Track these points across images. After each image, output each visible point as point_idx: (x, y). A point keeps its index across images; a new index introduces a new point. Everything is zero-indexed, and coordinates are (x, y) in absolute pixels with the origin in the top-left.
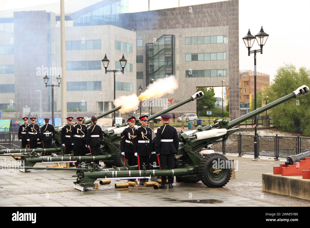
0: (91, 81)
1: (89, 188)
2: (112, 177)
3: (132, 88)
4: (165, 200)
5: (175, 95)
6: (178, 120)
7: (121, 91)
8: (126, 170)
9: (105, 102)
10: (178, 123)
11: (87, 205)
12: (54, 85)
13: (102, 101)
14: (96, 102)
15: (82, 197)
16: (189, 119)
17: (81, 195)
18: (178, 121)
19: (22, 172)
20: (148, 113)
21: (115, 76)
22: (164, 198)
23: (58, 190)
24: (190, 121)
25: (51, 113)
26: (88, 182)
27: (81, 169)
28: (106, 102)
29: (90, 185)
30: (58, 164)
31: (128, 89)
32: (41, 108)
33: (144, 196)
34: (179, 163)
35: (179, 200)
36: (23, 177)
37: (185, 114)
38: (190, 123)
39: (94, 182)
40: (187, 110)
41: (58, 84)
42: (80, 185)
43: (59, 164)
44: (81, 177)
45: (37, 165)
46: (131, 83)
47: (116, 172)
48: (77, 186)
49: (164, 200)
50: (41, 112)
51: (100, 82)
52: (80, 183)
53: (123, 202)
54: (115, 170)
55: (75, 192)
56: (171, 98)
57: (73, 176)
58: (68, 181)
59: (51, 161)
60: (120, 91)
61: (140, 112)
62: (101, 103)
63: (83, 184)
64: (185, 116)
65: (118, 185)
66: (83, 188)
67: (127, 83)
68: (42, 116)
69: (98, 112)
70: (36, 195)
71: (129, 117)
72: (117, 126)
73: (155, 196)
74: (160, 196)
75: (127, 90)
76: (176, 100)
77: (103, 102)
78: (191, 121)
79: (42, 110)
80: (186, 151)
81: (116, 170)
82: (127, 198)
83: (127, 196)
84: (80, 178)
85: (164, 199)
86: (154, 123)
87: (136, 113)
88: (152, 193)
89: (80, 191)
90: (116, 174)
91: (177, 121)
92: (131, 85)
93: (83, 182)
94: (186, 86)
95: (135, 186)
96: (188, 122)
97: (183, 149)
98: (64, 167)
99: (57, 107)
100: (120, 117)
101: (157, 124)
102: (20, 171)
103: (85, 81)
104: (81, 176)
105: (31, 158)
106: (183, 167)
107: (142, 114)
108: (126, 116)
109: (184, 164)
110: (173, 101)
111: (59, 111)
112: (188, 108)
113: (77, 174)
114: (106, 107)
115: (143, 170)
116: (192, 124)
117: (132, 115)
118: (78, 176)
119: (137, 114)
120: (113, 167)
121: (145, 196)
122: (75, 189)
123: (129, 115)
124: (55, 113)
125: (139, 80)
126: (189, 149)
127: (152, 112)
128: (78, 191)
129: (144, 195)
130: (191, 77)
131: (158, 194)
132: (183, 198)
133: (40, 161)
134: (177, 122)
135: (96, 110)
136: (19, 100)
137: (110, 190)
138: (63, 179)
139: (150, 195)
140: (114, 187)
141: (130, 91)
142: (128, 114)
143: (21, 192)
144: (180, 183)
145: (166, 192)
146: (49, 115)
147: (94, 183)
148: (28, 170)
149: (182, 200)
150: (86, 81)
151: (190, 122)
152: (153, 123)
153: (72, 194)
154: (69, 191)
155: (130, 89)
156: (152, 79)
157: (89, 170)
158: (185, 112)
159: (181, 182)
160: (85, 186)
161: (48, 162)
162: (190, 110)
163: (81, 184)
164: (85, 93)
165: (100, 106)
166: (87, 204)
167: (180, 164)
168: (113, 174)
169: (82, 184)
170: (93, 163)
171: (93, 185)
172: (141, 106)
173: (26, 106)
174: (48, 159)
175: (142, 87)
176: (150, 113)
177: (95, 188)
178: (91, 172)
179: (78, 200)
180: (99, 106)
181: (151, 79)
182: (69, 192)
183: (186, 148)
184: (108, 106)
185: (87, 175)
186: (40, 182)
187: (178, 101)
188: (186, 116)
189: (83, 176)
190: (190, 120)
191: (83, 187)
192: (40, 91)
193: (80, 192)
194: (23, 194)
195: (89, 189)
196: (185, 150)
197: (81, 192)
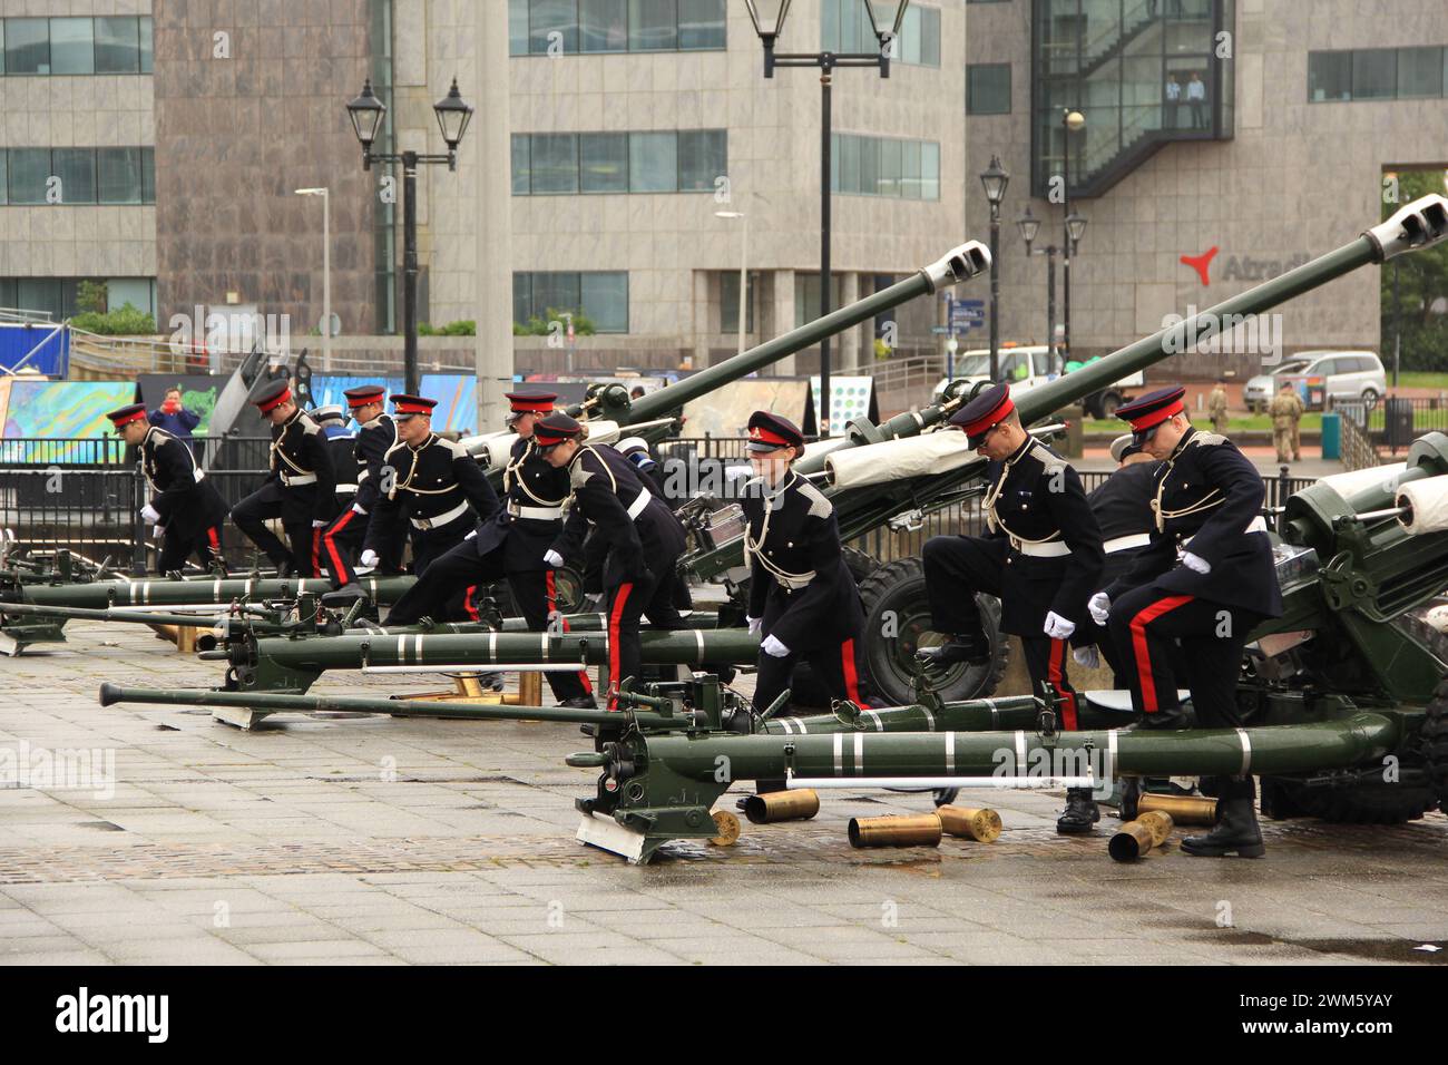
0: (655, 128)
1: (677, 844)
2: (831, 774)
3: (936, 174)
4: (1196, 932)
5: (1232, 226)
6: (1251, 396)
7: (860, 200)
8: (924, 727)
9: (749, 272)
10: (1249, 417)
11: (673, 954)
12: (418, 153)
13: (734, 266)
14: (690, 273)
15: (635, 900)
16: (1328, 387)
17: (630, 890)
18: (1247, 401)
19: (233, 730)
20: (1045, 349)
21: (826, 91)
22: (1190, 924)
23: (478, 853)
24: (1338, 405)
25: (399, 343)
26: (672, 804)
27: (625, 715)
28: (754, 274)
29: (688, 824)
30: (462, 683)
31: (904, 180)
32: (332, 310)
33: (1047, 902)
34: (1284, 691)
35: (1292, 936)
36: (240, 761)
37: (1296, 356)
38: (1335, 420)
39: (710, 807)
40: (1316, 329)
41: (443, 149)
42: (620, 820)
43: (470, 684)
44: (627, 765)
45: (332, 685)
46: (930, 142)
47: (859, 739)
48: (597, 825)
49: (1190, 931)
50: (332, 336)
51: (718, 137)
52: (622, 807)
53: (907, 937)
54: (849, 725)
55: (587, 864)
56: (1203, 248)
57: (571, 763)
58: (535, 793)
59: (419, 659)
60: (852, 199)
61: (988, 338)
62: (723, 282)
63: (635, 812)
64: (1303, 367)
65: (866, 824)
66: (641, 839)
67: (901, 141)
68: (334, 364)
69: (704, 337)
70: (335, 877)
71: (910, 373)
72: (854, 435)
73: (1127, 907)
74: (1161, 909)
75: (899, 190)
76: (1239, 261)
77: (738, 272)
78: (1343, 401)
79: (338, 322)
80: (1337, 602)
81: (854, 730)
82: (933, 913)
83: (935, 905)
84: (621, 777)
85: (1188, 930)
86: (1085, 415)
87: (960, 351)
88: (1100, 887)
89: (624, 859)
90: (859, 751)
91: (1245, 406)
92: (929, 154)
93: (643, 805)
94: (1313, 158)
95: (984, 839)
96: (1322, 410)
97: (1312, 598)
98: (503, 702)
99: (432, 301)
100: (849, 375)
101: (1102, 422)
102: (221, 721)
103: (621, 126)
104: (629, 759)
105: (293, 638)
106: (1310, 712)
107: (1000, 351)
108: (891, 367)
109: (1322, 695)
110: (1214, 268)
111: (446, 333)
112: (1322, 314)
113: (599, 748)
114: (756, 308)
115: (1040, 729)
116: (1352, 422)
117: (929, 362)
118: (606, 763)
119: (967, 354)
120: (836, 704)
121: (1058, 902)
122: (588, 845)
123: (910, 364)
124: (422, 342)
125: (982, 121)
126: (1358, 590)
127: (1067, 341)
128: (608, 858)
129: (1049, 896)
130: (1346, 96)
131: (1143, 895)
132: (1320, 924)
133: (350, 659)
134: (1242, 411)
135: (694, 328)
136: (187, 256)
137: (818, 859)
138: (503, 779)
139: (1091, 902)
140: (846, 839)
141: (920, 197)
142: (903, 357)
143: (236, 861)
144: (1290, 823)
145: (1196, 883)
146: (382, 358)
147: (712, 812)
148: (271, 718)
149: (1310, 935)
150: (625, 129)
151: (1332, 414)
152: (1079, 418)
153: (567, 878)
154: (548, 860)
155: (923, 181)
156: (1071, 110)
157: (680, 725)
158: (1302, 343)
159: (1300, 821)
160: (654, 830)
161: (397, 663)
162: (1333, 329)
163: (629, 816)
164: (614, 210)
165: (717, 297)
166: (674, 945)
167: (1289, 695)
168: (838, 751)
169: (637, 817)
170: (705, 678)
171: (703, 826)
172: (996, 298)
173: (232, 297)
174: (401, 648)
175: (1003, 172)
176: (1056, 351)
177: (720, 841)
178: (691, 735)
179: (612, 917)
180: (710, 301)
181: (1066, 116)
182: (552, 869)
183: (1336, 588)
184: (773, 303)
185: (665, 759)
186: (354, 796)
187: (1254, 264)
188: (1304, 372)
189: (642, 763)
190: (1336, 394)
191: (640, 832)
192: (324, 192)
193: (619, 868)
194: (251, 869)
195: (680, 850)
196: (1324, 601)
197: (631, 870)
